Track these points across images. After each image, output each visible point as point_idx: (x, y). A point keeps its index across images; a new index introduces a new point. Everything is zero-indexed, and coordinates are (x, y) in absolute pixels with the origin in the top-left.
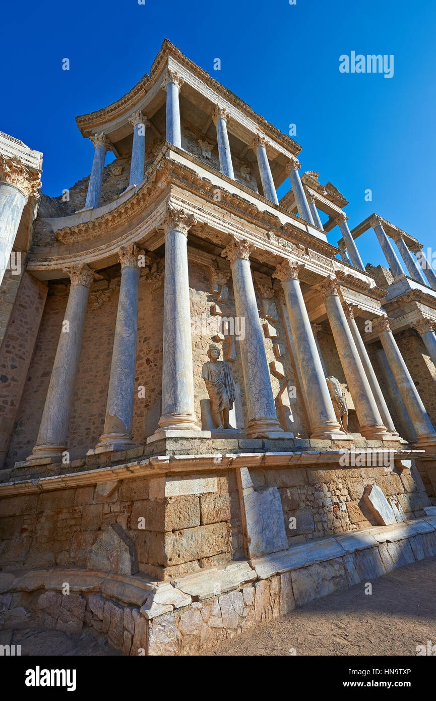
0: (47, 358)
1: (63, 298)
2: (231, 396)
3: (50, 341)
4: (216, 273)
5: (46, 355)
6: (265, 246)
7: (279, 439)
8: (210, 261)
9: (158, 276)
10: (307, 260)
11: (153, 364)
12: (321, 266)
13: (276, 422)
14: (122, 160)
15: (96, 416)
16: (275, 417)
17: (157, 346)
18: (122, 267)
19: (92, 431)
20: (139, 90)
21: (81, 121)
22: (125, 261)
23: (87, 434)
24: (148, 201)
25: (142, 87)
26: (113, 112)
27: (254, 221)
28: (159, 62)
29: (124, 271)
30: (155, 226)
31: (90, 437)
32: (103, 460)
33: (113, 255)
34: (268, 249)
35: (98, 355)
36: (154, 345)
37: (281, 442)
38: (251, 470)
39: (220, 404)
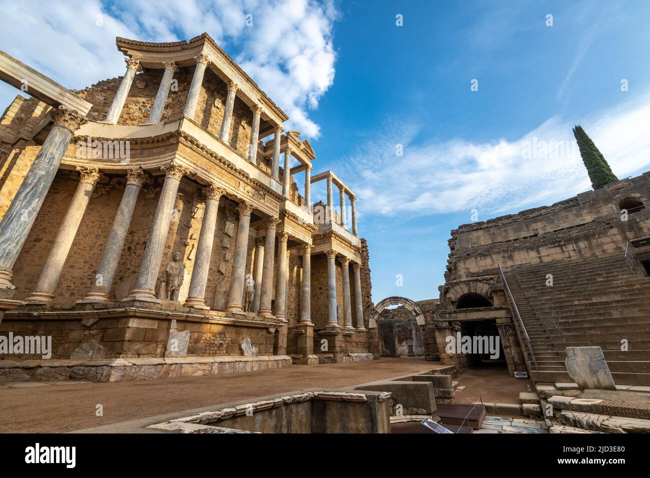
0: (42, 228)
1: (66, 181)
2: (180, 283)
3: (47, 215)
4: (196, 199)
5: (41, 225)
6: (234, 192)
7: (200, 309)
8: (195, 189)
9: (153, 190)
10: (262, 203)
11: (133, 252)
12: (270, 208)
13: (202, 300)
14: (148, 76)
15: (78, 279)
16: (203, 298)
17: (139, 240)
18: (128, 183)
19: (72, 288)
20: (177, 46)
21: (120, 41)
22: (132, 179)
23: (68, 290)
24: (160, 144)
25: (180, 45)
26: (151, 48)
27: (232, 173)
28: (197, 41)
29: (128, 186)
30: (161, 166)
31: (70, 292)
32: (88, 307)
33: (123, 170)
34: (235, 194)
35: (88, 235)
36: (137, 238)
37: (201, 311)
38: (178, 321)
39: (172, 286)
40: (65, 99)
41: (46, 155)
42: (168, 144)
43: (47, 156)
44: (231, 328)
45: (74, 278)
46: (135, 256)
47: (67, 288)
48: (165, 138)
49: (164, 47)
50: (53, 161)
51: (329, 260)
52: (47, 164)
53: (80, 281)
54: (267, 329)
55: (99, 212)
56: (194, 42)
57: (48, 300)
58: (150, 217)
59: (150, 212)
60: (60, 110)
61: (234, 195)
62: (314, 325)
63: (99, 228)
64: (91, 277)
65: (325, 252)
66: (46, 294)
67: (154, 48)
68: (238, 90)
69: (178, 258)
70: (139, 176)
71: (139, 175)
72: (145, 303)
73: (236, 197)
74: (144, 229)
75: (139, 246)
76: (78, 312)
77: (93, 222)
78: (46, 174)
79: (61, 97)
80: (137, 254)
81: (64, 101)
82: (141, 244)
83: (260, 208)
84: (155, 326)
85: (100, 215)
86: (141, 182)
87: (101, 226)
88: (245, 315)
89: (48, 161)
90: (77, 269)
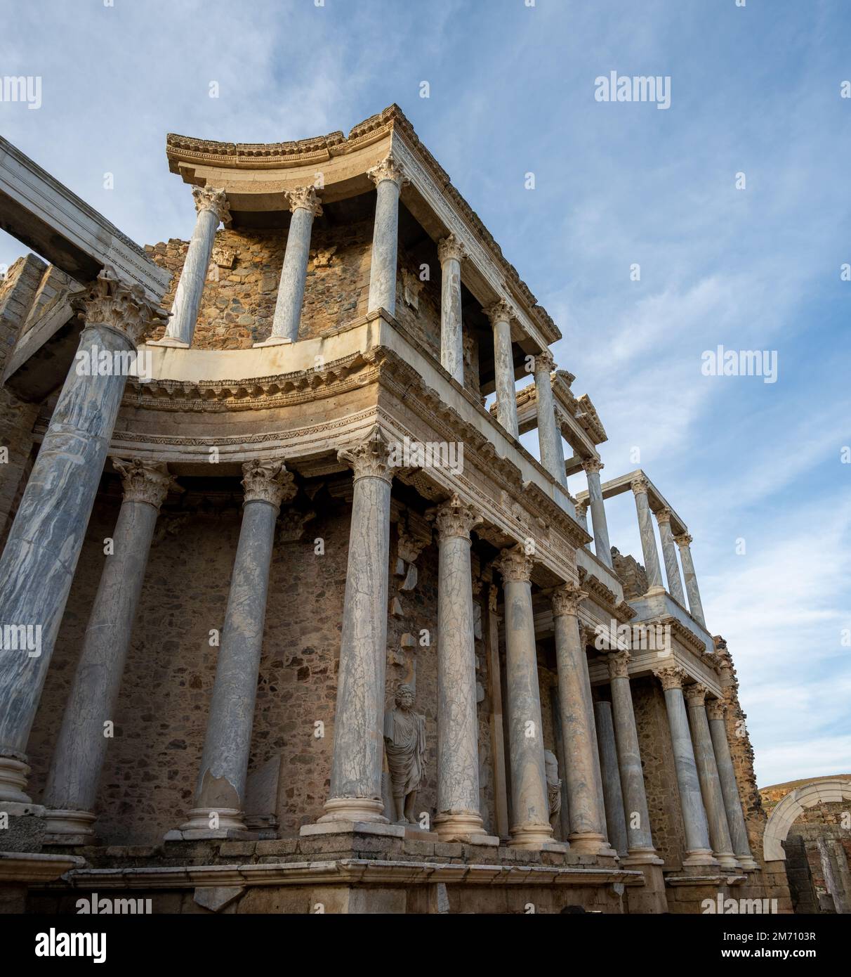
4: (403, 540)
6: (494, 518)
7: (481, 845)
8: (397, 514)
10: (546, 549)
12: (563, 562)
13: (479, 819)
16: (477, 812)
17: (281, 653)
18: (249, 497)
19: (123, 790)
20: (317, 148)
21: (177, 145)
22: (258, 488)
23: (112, 796)
24: (323, 389)
25: (324, 146)
26: (252, 158)
27: (486, 468)
28: (371, 129)
29: (252, 506)
30: (336, 447)
31: (118, 802)
32: (201, 851)
33: (229, 464)
34: (499, 523)
35: (146, 643)
36: (274, 650)
37: (483, 850)
38: (450, 886)
39: (408, 783)
40: (111, 253)
41: (81, 409)
42: (345, 387)
43: (85, 413)
44: (546, 892)
45: (123, 762)
46: (276, 699)
47: (109, 791)
48: (337, 372)
49: (284, 153)
50: (98, 427)
51: (666, 693)
52: (85, 433)
53: (141, 772)
54: (607, 886)
55: (165, 583)
56: (363, 132)
57: (84, 830)
58: (301, 590)
59: (297, 578)
60: (102, 281)
61: (495, 526)
62: (662, 862)
63: (171, 624)
64: (168, 758)
65: (656, 673)
66: (78, 814)
67: (261, 158)
68: (465, 258)
69: (410, 701)
70: (275, 478)
71: (277, 475)
72: (374, 841)
73: (499, 530)
74: (289, 624)
75: (282, 671)
76: (181, 869)
77: (152, 609)
78: (87, 462)
79: (101, 247)
80: (282, 693)
81: (108, 258)
82: (286, 664)
83: (547, 563)
84: (401, 909)
85: (168, 590)
86: (279, 494)
87: (174, 620)
88: (563, 854)
89: (87, 425)
90: (129, 736)
